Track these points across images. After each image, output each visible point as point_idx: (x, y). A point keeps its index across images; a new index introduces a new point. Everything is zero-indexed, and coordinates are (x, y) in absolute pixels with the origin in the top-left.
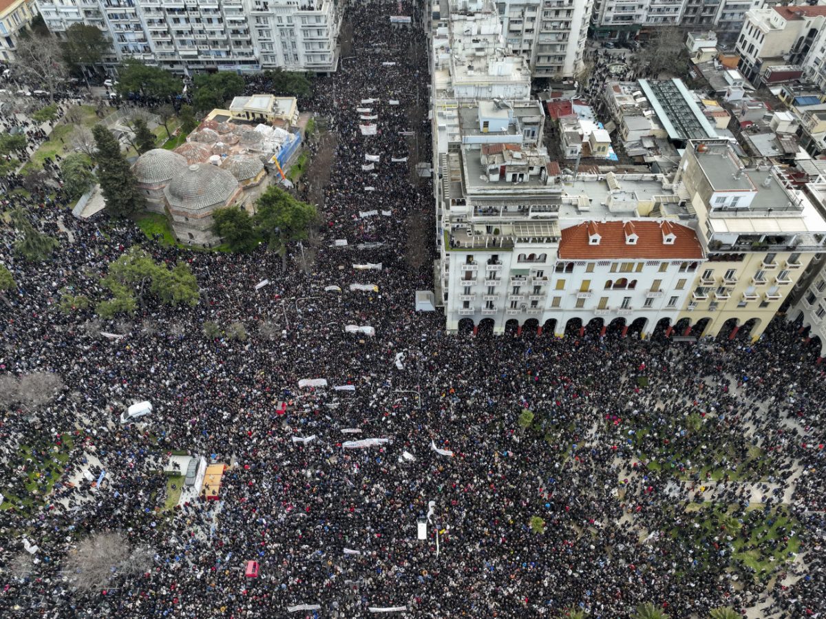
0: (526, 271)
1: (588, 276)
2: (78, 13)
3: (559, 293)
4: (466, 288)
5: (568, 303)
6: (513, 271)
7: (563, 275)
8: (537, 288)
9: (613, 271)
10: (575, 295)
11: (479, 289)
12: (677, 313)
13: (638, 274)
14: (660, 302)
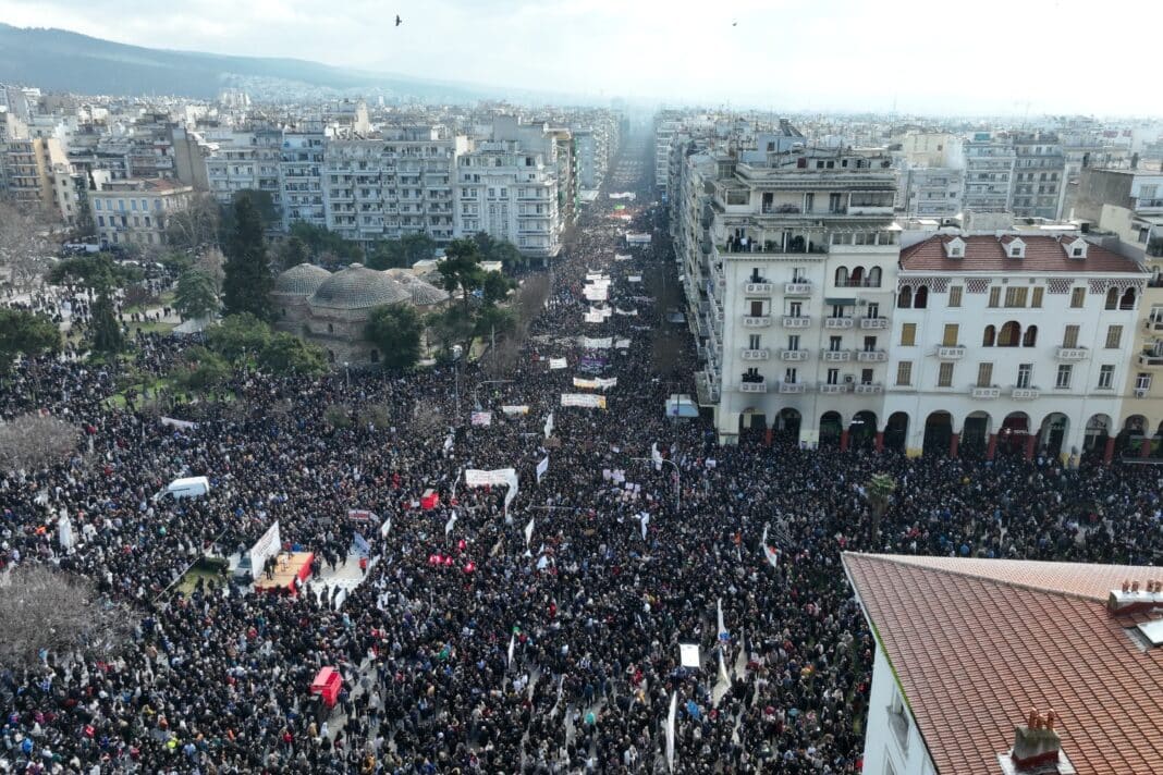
0: (850, 302)
1: (953, 315)
2: (251, 183)
3: (907, 354)
4: (752, 337)
5: (925, 375)
6: (829, 301)
7: (912, 314)
8: (870, 342)
9: (993, 304)
10: (936, 355)
11: (775, 340)
12: (1119, 402)
13: (1035, 311)
14: (1085, 377)
